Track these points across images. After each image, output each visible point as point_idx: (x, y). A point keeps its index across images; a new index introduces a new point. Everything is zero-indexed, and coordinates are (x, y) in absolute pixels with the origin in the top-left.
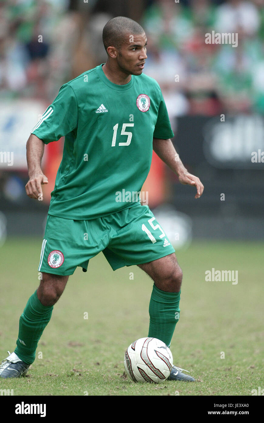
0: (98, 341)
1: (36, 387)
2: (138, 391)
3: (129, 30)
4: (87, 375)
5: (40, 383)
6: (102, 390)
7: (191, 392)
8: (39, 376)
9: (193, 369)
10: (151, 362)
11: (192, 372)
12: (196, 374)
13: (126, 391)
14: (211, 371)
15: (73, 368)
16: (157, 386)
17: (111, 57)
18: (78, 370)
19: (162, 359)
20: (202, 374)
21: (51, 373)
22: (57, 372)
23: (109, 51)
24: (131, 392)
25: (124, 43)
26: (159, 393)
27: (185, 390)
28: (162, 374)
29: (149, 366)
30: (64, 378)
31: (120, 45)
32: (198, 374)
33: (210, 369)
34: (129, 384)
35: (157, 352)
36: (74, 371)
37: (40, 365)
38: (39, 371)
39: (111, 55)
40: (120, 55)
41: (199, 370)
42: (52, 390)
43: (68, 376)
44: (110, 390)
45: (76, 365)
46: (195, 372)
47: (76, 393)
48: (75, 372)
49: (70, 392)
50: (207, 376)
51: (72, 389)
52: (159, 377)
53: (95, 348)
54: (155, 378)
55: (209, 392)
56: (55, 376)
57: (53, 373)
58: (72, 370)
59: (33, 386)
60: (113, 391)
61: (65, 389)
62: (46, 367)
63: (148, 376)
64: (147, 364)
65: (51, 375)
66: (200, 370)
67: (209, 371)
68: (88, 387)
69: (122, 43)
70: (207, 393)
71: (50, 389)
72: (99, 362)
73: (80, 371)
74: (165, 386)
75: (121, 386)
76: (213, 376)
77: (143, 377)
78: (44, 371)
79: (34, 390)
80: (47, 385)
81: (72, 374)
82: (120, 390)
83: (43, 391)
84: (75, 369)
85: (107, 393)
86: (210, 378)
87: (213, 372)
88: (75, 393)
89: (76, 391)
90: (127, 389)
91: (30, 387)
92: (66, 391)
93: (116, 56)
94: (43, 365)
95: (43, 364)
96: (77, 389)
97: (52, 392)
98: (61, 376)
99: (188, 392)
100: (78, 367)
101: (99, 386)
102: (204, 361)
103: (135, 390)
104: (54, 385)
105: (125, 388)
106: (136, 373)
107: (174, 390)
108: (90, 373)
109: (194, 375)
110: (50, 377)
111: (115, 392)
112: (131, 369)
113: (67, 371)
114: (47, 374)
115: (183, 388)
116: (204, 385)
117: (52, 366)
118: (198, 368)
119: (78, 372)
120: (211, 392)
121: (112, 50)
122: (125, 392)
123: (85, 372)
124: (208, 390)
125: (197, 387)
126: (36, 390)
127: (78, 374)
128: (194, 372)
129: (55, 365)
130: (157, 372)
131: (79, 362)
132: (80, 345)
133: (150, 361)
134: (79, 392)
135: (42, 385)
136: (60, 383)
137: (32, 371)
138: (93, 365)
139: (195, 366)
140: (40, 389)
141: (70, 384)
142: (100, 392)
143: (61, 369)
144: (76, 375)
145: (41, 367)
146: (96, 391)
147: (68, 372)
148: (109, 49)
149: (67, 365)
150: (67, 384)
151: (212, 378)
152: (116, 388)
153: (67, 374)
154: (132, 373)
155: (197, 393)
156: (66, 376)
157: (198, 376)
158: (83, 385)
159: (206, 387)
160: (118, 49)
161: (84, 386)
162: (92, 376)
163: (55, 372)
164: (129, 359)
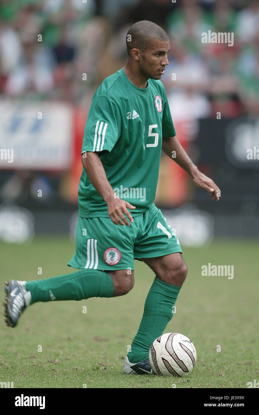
0: (123, 336)
1: (62, 380)
2: (162, 384)
3: (156, 35)
4: (112, 369)
5: (66, 377)
6: (126, 383)
7: (213, 385)
8: (65, 370)
9: (215, 363)
10: (175, 354)
11: (214, 366)
12: (218, 368)
13: (150, 384)
14: (232, 365)
15: (99, 362)
16: (180, 379)
17: (134, 59)
18: (104, 364)
19: (186, 352)
20: (224, 368)
21: (77, 367)
22: (83, 366)
23: (133, 53)
24: (155, 385)
25: (150, 47)
26: (182, 386)
27: (207, 384)
28: (185, 366)
29: (173, 356)
30: (89, 372)
31: (145, 49)
32: (219, 368)
33: (231, 363)
34: (152, 377)
35: (182, 345)
36: (99, 365)
37: (67, 359)
38: (65, 364)
39: (134, 57)
40: (144, 58)
41: (220, 364)
42: (78, 383)
43: (94, 370)
44: (134, 383)
45: (101, 360)
46: (217, 366)
47: (102, 386)
48: (101, 366)
49: (96, 385)
50: (229, 370)
51: (97, 382)
52: (182, 369)
53: (120, 343)
54: (178, 370)
55: (230, 386)
56: (81, 369)
57: (79, 368)
58: (97, 364)
59: (59, 380)
60: (137, 385)
61: (90, 382)
62: (73, 361)
63: (171, 367)
64: (171, 355)
65: (77, 369)
66: (222, 364)
67: (230, 365)
68: (113, 381)
69: (148, 47)
70: (229, 386)
71: (76, 382)
72: (124, 356)
73: (105, 365)
74: (188, 379)
75: (145, 380)
76: (234, 370)
77: (167, 368)
78: (70, 365)
79: (60, 384)
80: (73, 379)
81: (98, 368)
82: (144, 384)
83: (69, 385)
84: (101, 363)
85: (131, 386)
86: (232, 372)
87: (234, 366)
88: (100, 386)
89: (101, 384)
90: (151, 382)
91: (57, 380)
92: (91, 384)
93: (139, 59)
94: (70, 360)
95: (69, 358)
96: (102, 382)
97: (78, 385)
98: (87, 370)
99: (210, 385)
100: (104, 361)
101: (124, 380)
102: (226, 355)
103: (159, 384)
104: (80, 379)
105: (149, 382)
106: (160, 364)
107: (196, 383)
108: (115, 367)
109: (216, 369)
110: (76, 371)
111: (139, 385)
112: (155, 360)
113: (92, 364)
114: (73, 368)
115: (205, 381)
116: (225, 378)
117: (78, 360)
118: (220, 362)
119: (103, 366)
120: (232, 385)
121: (136, 52)
122: (149, 386)
123: (110, 366)
124: (229, 384)
125: (218, 381)
126: (62, 383)
127: (103, 368)
128: (215, 366)
129: (81, 359)
130: (181, 363)
131: (104, 357)
132: (105, 340)
133: (174, 352)
134: (105, 385)
135: (68, 379)
136: (86, 376)
137: (58, 365)
138: (118, 359)
139: (217, 360)
140: (66, 383)
141: (95, 378)
142: (124, 386)
143: (86, 362)
144: (101, 369)
145: (68, 361)
146: (121, 384)
147: (93, 366)
148: (133, 51)
149: (93, 359)
150: (92, 377)
151: (233, 372)
152: (140, 381)
153: (92, 368)
154: (156, 364)
155: (218, 386)
156: (92, 369)
157: (219, 370)
158: (108, 378)
159: (228, 381)
160: (142, 52)
161: (109, 380)
162: (117, 369)
163: (81, 366)
164: (154, 351)
